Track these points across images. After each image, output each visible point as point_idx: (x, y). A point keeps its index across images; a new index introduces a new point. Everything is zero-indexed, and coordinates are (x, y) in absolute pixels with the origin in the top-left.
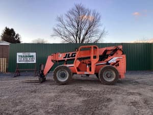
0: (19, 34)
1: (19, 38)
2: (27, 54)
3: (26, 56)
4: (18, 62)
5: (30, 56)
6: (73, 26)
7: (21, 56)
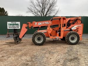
0: (7, 11)
1: (7, 14)
2: (14, 23)
3: (14, 24)
4: (8, 28)
5: (16, 24)
6: (40, 6)
7: (10, 24)
